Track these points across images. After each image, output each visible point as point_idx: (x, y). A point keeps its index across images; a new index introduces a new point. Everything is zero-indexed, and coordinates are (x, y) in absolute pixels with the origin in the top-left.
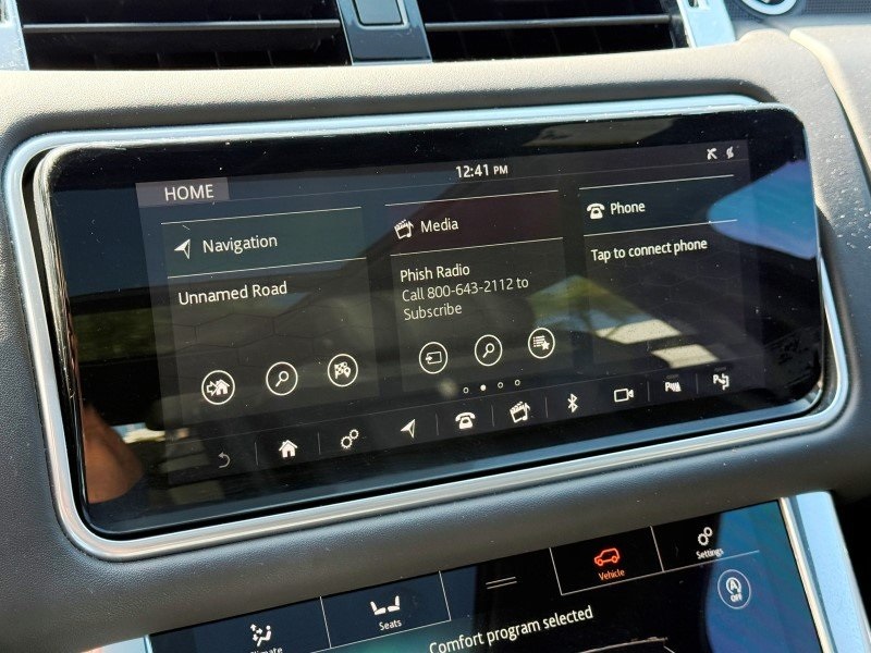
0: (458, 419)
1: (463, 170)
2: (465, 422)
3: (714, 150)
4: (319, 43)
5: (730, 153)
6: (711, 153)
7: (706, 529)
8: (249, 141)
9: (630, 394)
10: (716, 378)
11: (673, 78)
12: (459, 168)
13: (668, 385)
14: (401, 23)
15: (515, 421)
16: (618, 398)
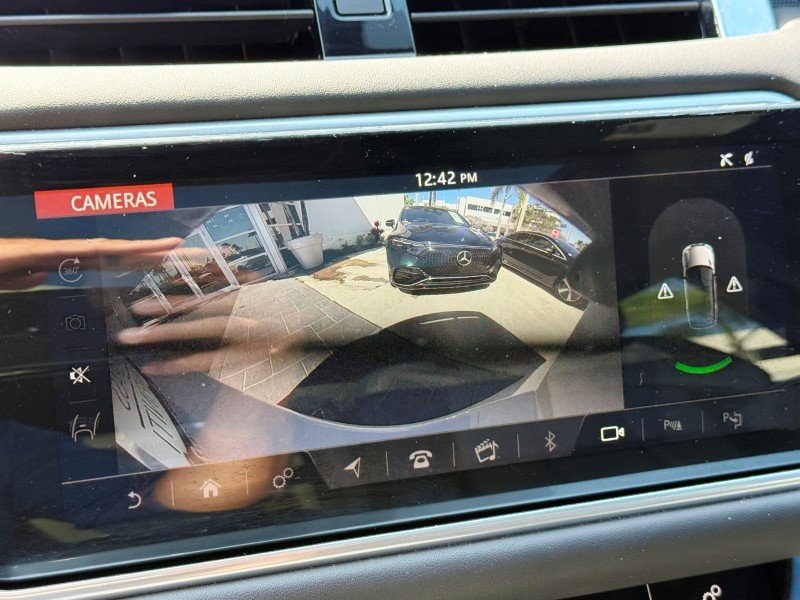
0: (412, 457)
1: (424, 179)
2: (421, 461)
3: (729, 155)
4: (296, 36)
5: (749, 159)
6: (725, 159)
7: (713, 587)
8: (169, 146)
9: (621, 432)
10: (726, 416)
11: (690, 73)
12: (419, 176)
13: (667, 423)
14: (385, 13)
15: (481, 461)
16: (605, 437)
